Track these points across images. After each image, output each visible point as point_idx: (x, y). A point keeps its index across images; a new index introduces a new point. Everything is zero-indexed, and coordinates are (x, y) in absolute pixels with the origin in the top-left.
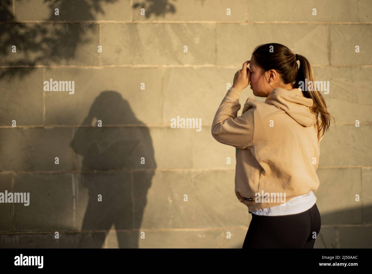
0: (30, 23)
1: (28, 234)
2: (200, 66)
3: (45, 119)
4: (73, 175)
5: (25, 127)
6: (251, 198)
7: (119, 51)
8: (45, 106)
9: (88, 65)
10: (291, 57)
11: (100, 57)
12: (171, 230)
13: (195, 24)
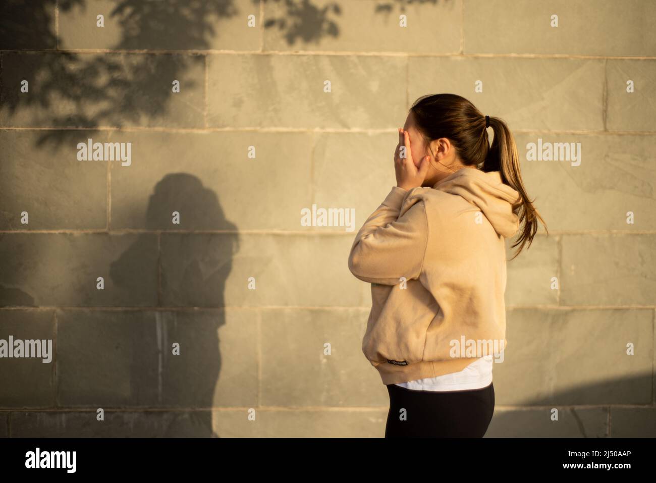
0: (84, 53)
1: (81, 412)
2: (379, 131)
3: (110, 219)
4: (157, 315)
5: (77, 233)
6: (405, 362)
7: (238, 103)
8: (110, 197)
9: (184, 128)
10: (478, 120)
11: (205, 113)
12: (324, 409)
13: (371, 57)
